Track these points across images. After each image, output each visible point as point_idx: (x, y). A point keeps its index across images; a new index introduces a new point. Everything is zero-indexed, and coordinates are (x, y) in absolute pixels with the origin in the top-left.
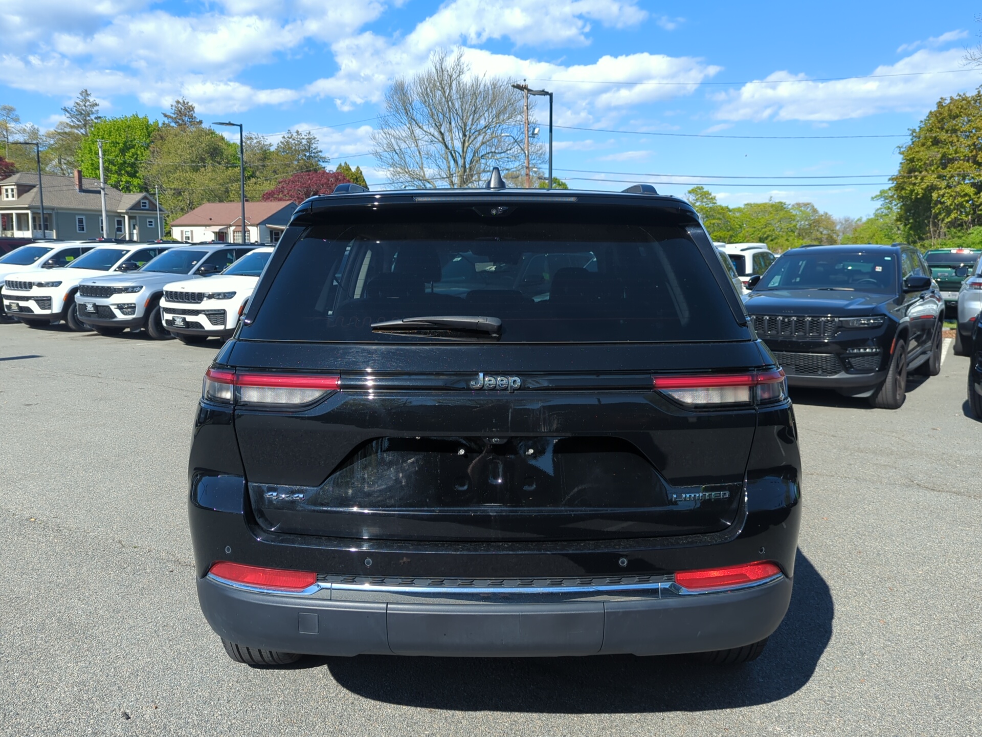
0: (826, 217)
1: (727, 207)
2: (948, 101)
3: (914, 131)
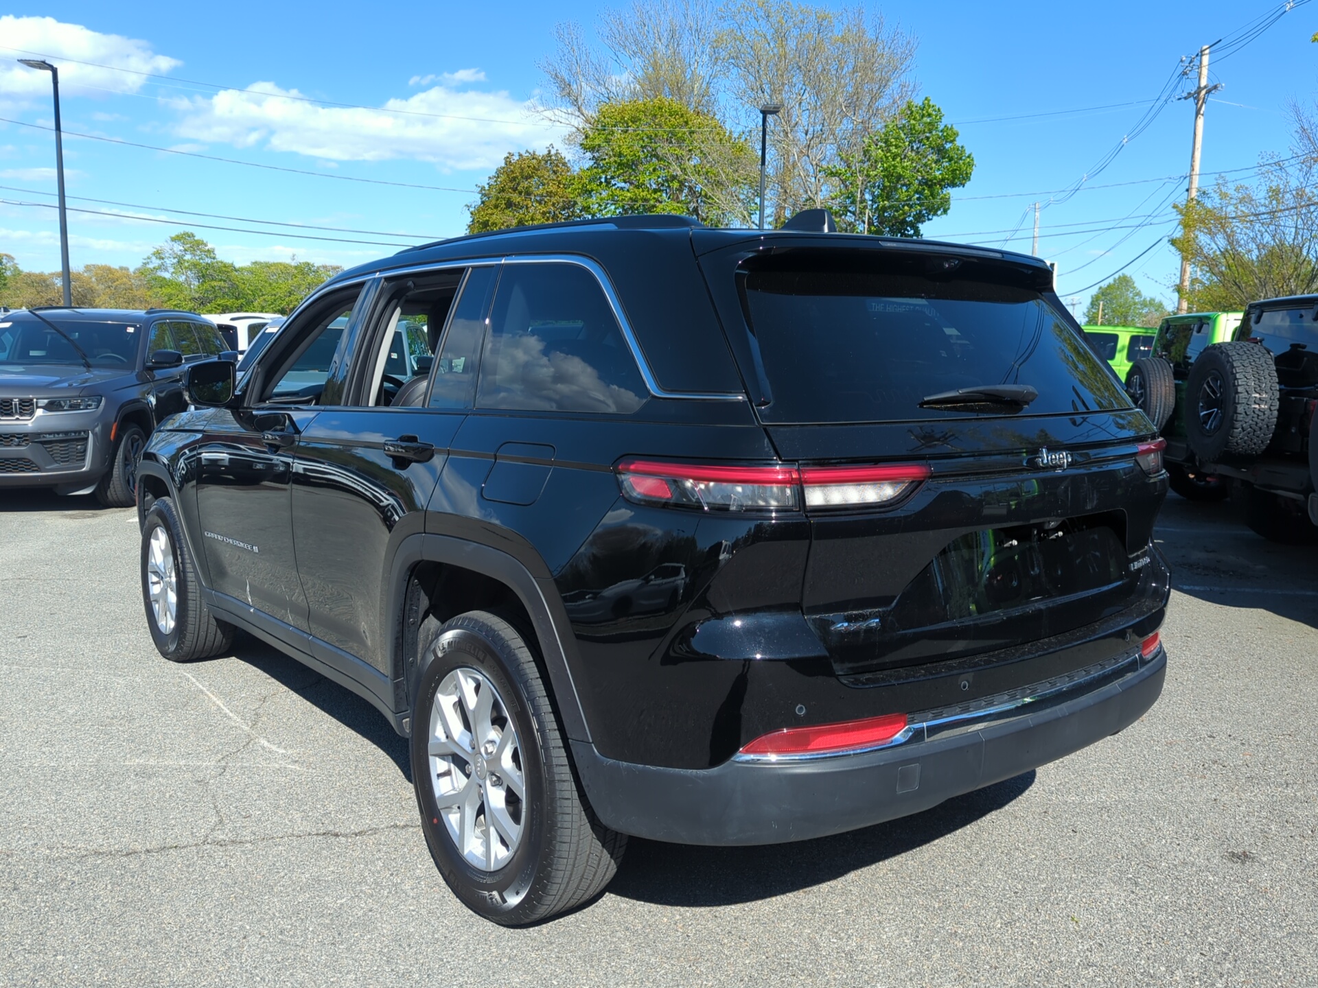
1: (232, 265)
2: (516, 158)
3: (482, 188)
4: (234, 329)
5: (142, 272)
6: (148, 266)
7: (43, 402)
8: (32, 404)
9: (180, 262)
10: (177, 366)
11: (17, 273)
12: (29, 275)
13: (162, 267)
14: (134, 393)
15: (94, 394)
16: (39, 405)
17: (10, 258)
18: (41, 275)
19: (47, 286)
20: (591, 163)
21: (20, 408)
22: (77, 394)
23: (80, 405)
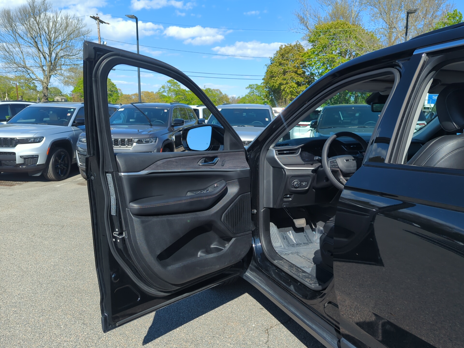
0: (225, 96)
2: (284, 47)
3: (271, 58)
4: (198, 110)
5: (158, 93)
6: (160, 91)
7: (136, 140)
8: (132, 141)
9: (170, 89)
10: (182, 125)
11: (122, 94)
12: (126, 95)
13: (164, 91)
14: (167, 136)
15: (154, 137)
16: (135, 141)
17: (120, 90)
18: (129, 95)
19: (130, 98)
20: (312, 47)
21: (128, 143)
22: (148, 137)
23: (149, 141)
